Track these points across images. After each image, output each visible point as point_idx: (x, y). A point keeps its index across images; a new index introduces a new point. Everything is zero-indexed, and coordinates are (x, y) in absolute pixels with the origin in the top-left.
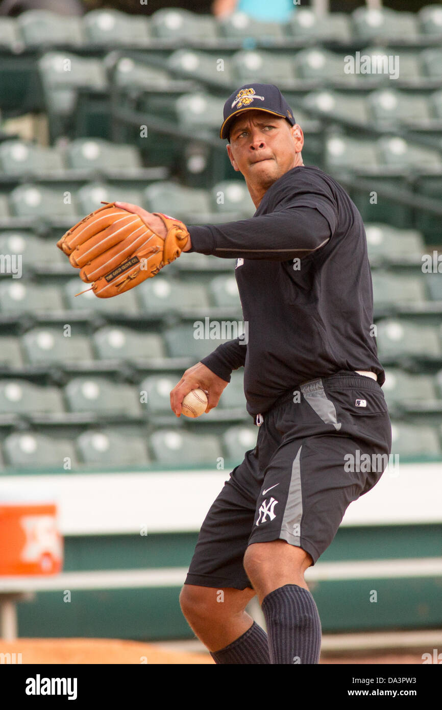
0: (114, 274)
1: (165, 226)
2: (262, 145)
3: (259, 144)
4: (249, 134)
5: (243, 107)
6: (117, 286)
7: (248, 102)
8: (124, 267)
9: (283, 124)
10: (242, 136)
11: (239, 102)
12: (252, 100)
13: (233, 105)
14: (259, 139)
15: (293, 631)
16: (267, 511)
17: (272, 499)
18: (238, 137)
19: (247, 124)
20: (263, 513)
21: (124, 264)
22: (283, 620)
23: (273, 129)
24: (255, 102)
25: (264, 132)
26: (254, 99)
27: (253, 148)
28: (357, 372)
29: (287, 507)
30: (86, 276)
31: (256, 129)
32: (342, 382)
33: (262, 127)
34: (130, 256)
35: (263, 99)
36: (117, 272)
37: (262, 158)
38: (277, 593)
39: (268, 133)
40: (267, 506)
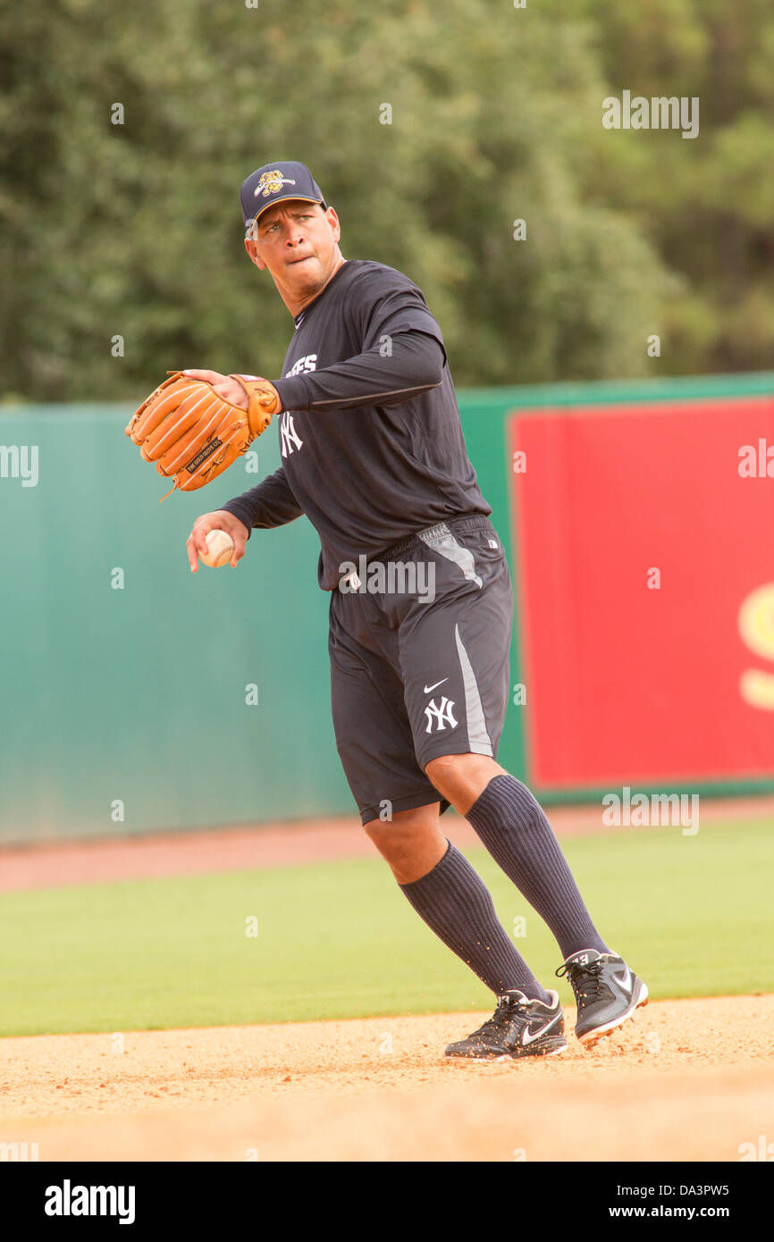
0: (197, 462)
1: (245, 391)
2: (301, 241)
3: (299, 239)
4: (283, 228)
6: (203, 475)
7: (277, 189)
8: (206, 453)
9: (319, 211)
10: (272, 230)
11: (264, 189)
12: (281, 186)
13: (257, 195)
14: (297, 232)
16: (439, 714)
17: (444, 700)
18: (268, 232)
19: (279, 216)
20: (435, 719)
21: (205, 450)
24: (286, 189)
25: (300, 223)
26: (284, 184)
27: (290, 245)
30: (164, 471)
31: (291, 221)
32: (468, 522)
33: (297, 217)
34: (211, 437)
35: (293, 182)
36: (198, 460)
37: (303, 256)
38: (486, 793)
39: (305, 224)
40: (439, 708)
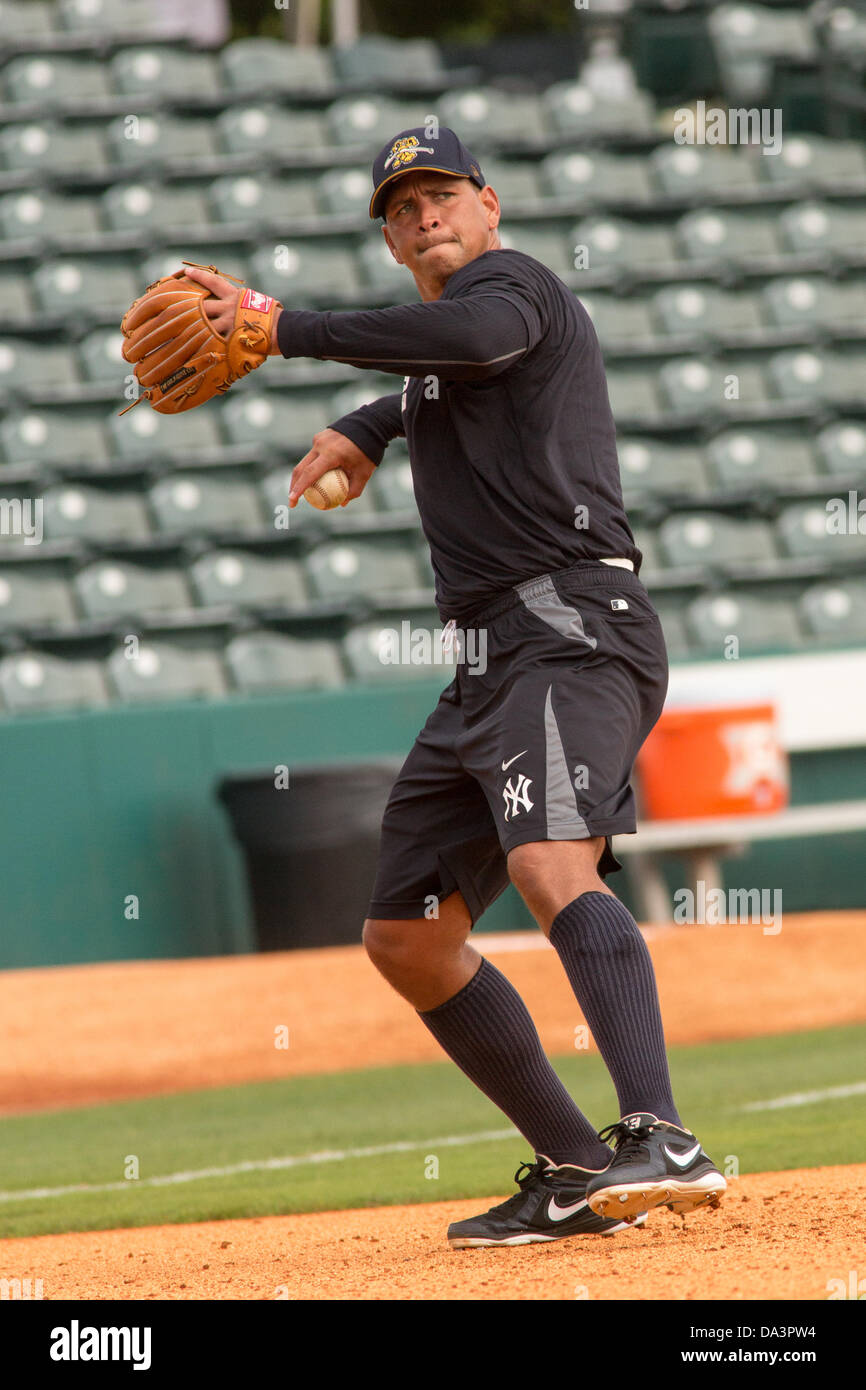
2: (435, 224)
3: (431, 221)
4: (415, 207)
5: (402, 166)
7: (409, 158)
9: (465, 189)
10: (404, 211)
11: (394, 159)
12: (414, 155)
13: (386, 165)
14: (431, 213)
15: (613, 960)
16: (517, 796)
17: (521, 778)
18: (399, 213)
19: (410, 193)
20: (511, 801)
22: (594, 947)
23: (452, 197)
24: (421, 158)
25: (437, 202)
26: (418, 153)
27: (422, 229)
28: (602, 560)
29: (548, 786)
31: (425, 200)
32: (582, 579)
33: (434, 195)
35: (431, 151)
37: (438, 242)
38: (572, 907)
39: (443, 203)
40: (515, 789)
